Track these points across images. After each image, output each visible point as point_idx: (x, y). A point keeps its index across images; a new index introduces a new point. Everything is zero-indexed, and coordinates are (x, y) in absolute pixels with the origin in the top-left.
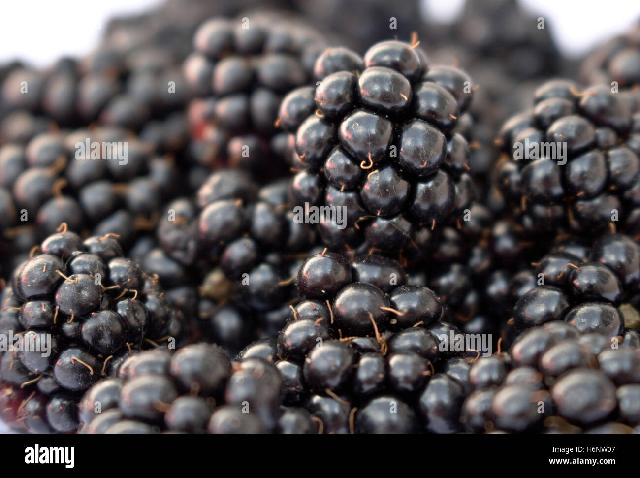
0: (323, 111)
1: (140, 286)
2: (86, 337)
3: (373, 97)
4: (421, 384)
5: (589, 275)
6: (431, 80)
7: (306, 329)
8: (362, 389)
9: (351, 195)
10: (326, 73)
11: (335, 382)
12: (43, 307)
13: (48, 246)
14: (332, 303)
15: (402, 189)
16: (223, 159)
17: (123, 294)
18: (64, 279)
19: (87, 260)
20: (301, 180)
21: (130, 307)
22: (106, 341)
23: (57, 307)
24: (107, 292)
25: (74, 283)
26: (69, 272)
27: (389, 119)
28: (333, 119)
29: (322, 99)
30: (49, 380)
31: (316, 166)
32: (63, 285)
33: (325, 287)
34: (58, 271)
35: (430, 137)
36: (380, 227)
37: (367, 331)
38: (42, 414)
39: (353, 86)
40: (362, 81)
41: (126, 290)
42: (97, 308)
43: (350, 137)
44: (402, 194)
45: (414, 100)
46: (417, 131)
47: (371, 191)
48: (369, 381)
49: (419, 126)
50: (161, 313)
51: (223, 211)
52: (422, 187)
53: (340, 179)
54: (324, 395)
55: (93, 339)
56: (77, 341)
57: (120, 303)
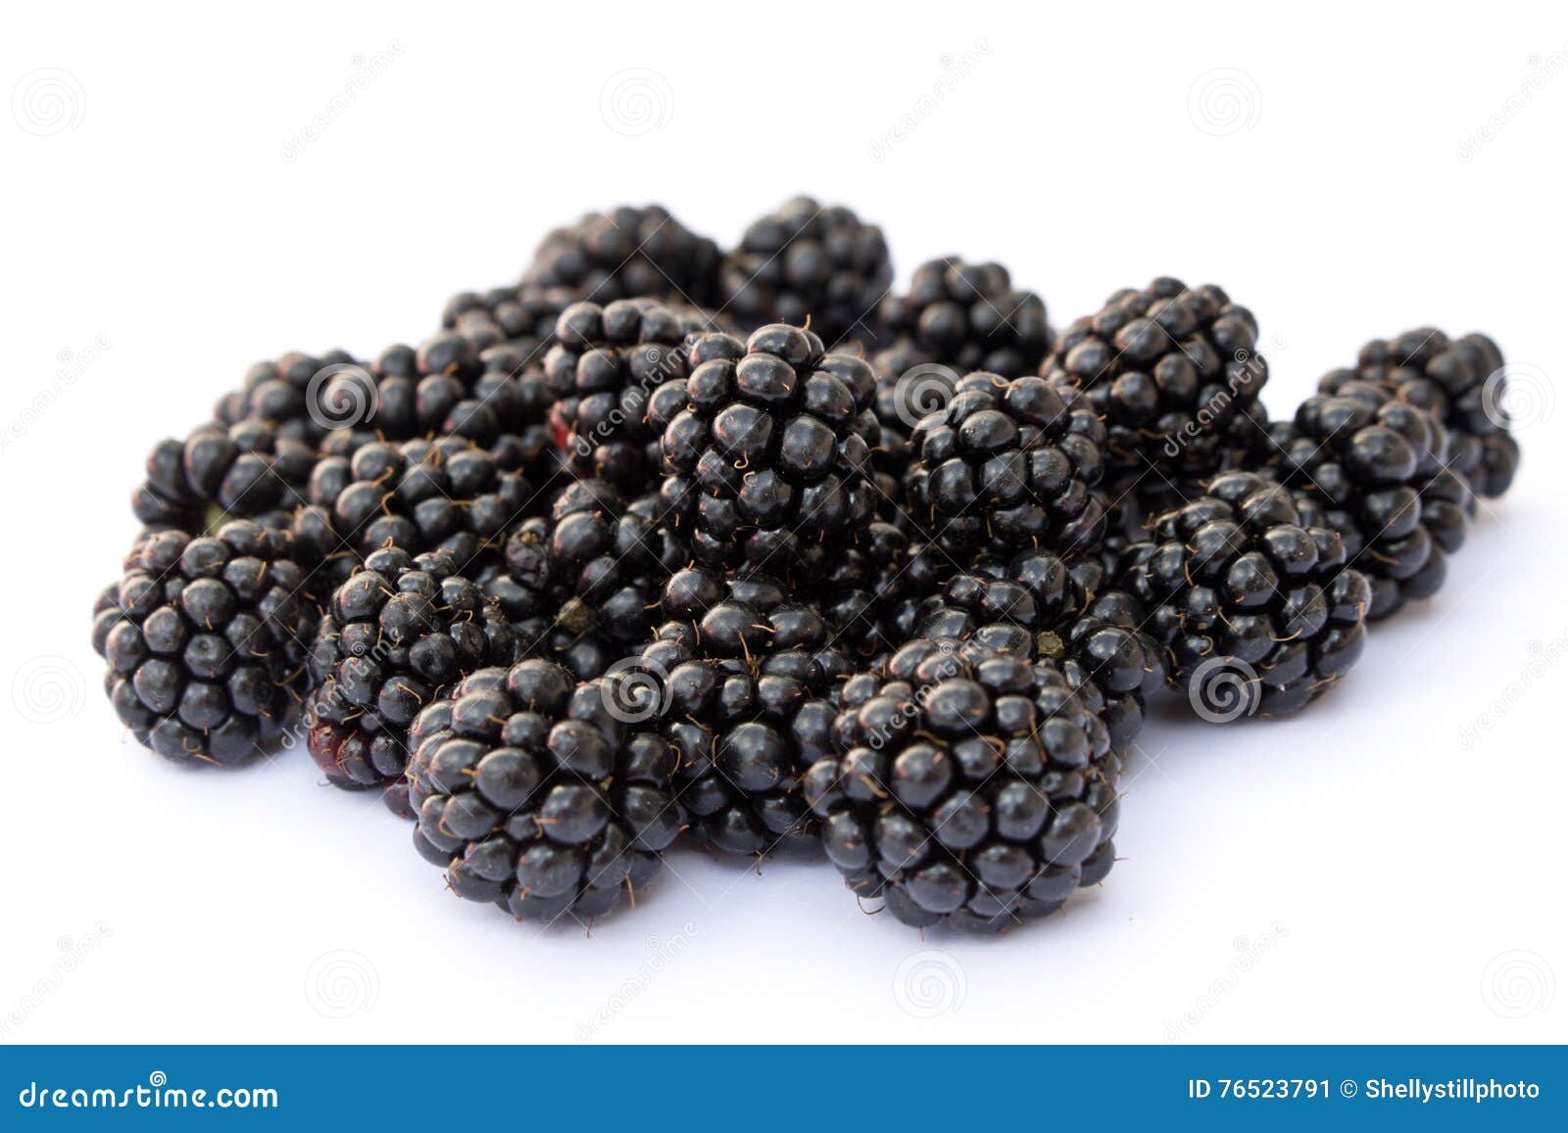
0: (696, 404)
1: (478, 606)
2: (414, 663)
3: (752, 387)
4: (792, 707)
5: (999, 592)
6: (827, 370)
7: (665, 650)
8: (727, 714)
9: (727, 502)
10: (702, 361)
11: (695, 706)
12: (366, 630)
13: (372, 563)
14: (699, 622)
15: (785, 494)
16: (586, 467)
17: (457, 615)
18: (390, 597)
19: (415, 577)
20: (670, 485)
21: (464, 630)
22: (436, 668)
23: (381, 629)
24: (440, 614)
25: (400, 602)
26: (396, 589)
27: (769, 413)
28: (706, 414)
29: (693, 390)
30: (374, 716)
31: (686, 468)
32: (388, 604)
33: (692, 606)
34: (382, 588)
35: (817, 434)
36: (760, 540)
37: (735, 652)
38: (366, 755)
39: (730, 375)
40: (739, 369)
41: (460, 611)
42: (427, 631)
43: (725, 435)
44: (785, 500)
45: (800, 391)
46: (802, 428)
47: (749, 496)
48: (735, 705)
49: (807, 422)
50: (502, 640)
51: (581, 524)
52: (808, 491)
53: (714, 482)
54: (684, 721)
55: (422, 666)
56: (404, 668)
57: (453, 626)
